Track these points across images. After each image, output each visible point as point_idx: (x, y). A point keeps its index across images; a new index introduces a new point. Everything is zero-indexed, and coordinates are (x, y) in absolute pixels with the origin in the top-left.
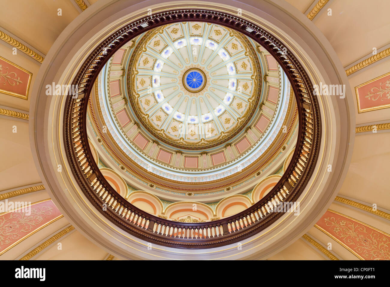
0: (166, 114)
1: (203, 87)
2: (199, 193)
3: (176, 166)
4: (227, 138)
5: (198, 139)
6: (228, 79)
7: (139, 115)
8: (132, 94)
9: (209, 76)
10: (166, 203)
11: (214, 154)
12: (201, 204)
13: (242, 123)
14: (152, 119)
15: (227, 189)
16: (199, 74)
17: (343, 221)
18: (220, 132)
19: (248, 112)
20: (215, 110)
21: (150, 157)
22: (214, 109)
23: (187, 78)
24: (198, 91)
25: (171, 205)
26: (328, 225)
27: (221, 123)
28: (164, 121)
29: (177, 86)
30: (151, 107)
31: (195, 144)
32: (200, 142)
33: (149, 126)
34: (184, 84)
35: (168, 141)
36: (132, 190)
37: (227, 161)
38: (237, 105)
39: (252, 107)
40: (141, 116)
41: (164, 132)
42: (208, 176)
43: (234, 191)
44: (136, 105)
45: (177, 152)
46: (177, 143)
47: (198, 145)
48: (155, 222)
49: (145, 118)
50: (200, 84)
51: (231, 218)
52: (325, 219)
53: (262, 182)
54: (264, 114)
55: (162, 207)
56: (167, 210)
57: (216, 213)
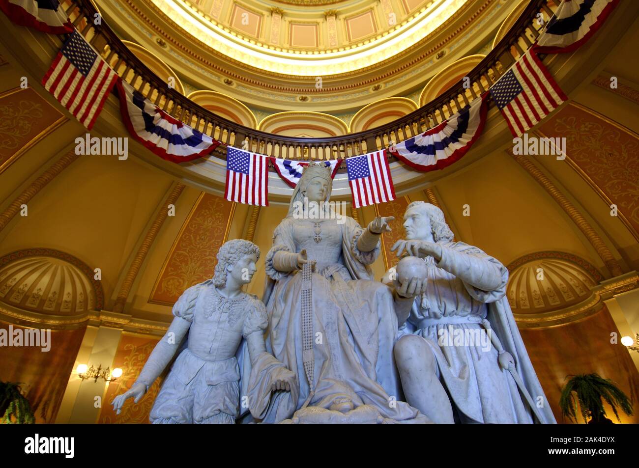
2: (320, 97)
3: (273, 43)
10: (259, 114)
11: (353, 15)
12: (324, 116)
15: (375, 87)
17: (587, 124)
21: (214, 20)
25: (271, 118)
26: (559, 131)
36: (190, 89)
37: (379, 32)
43: (387, 91)
45: (272, 12)
48: (246, 136)
51: (382, 128)
52: (558, 120)
53: (445, 71)
55: (254, 120)
56: (264, 126)
57: (351, 130)
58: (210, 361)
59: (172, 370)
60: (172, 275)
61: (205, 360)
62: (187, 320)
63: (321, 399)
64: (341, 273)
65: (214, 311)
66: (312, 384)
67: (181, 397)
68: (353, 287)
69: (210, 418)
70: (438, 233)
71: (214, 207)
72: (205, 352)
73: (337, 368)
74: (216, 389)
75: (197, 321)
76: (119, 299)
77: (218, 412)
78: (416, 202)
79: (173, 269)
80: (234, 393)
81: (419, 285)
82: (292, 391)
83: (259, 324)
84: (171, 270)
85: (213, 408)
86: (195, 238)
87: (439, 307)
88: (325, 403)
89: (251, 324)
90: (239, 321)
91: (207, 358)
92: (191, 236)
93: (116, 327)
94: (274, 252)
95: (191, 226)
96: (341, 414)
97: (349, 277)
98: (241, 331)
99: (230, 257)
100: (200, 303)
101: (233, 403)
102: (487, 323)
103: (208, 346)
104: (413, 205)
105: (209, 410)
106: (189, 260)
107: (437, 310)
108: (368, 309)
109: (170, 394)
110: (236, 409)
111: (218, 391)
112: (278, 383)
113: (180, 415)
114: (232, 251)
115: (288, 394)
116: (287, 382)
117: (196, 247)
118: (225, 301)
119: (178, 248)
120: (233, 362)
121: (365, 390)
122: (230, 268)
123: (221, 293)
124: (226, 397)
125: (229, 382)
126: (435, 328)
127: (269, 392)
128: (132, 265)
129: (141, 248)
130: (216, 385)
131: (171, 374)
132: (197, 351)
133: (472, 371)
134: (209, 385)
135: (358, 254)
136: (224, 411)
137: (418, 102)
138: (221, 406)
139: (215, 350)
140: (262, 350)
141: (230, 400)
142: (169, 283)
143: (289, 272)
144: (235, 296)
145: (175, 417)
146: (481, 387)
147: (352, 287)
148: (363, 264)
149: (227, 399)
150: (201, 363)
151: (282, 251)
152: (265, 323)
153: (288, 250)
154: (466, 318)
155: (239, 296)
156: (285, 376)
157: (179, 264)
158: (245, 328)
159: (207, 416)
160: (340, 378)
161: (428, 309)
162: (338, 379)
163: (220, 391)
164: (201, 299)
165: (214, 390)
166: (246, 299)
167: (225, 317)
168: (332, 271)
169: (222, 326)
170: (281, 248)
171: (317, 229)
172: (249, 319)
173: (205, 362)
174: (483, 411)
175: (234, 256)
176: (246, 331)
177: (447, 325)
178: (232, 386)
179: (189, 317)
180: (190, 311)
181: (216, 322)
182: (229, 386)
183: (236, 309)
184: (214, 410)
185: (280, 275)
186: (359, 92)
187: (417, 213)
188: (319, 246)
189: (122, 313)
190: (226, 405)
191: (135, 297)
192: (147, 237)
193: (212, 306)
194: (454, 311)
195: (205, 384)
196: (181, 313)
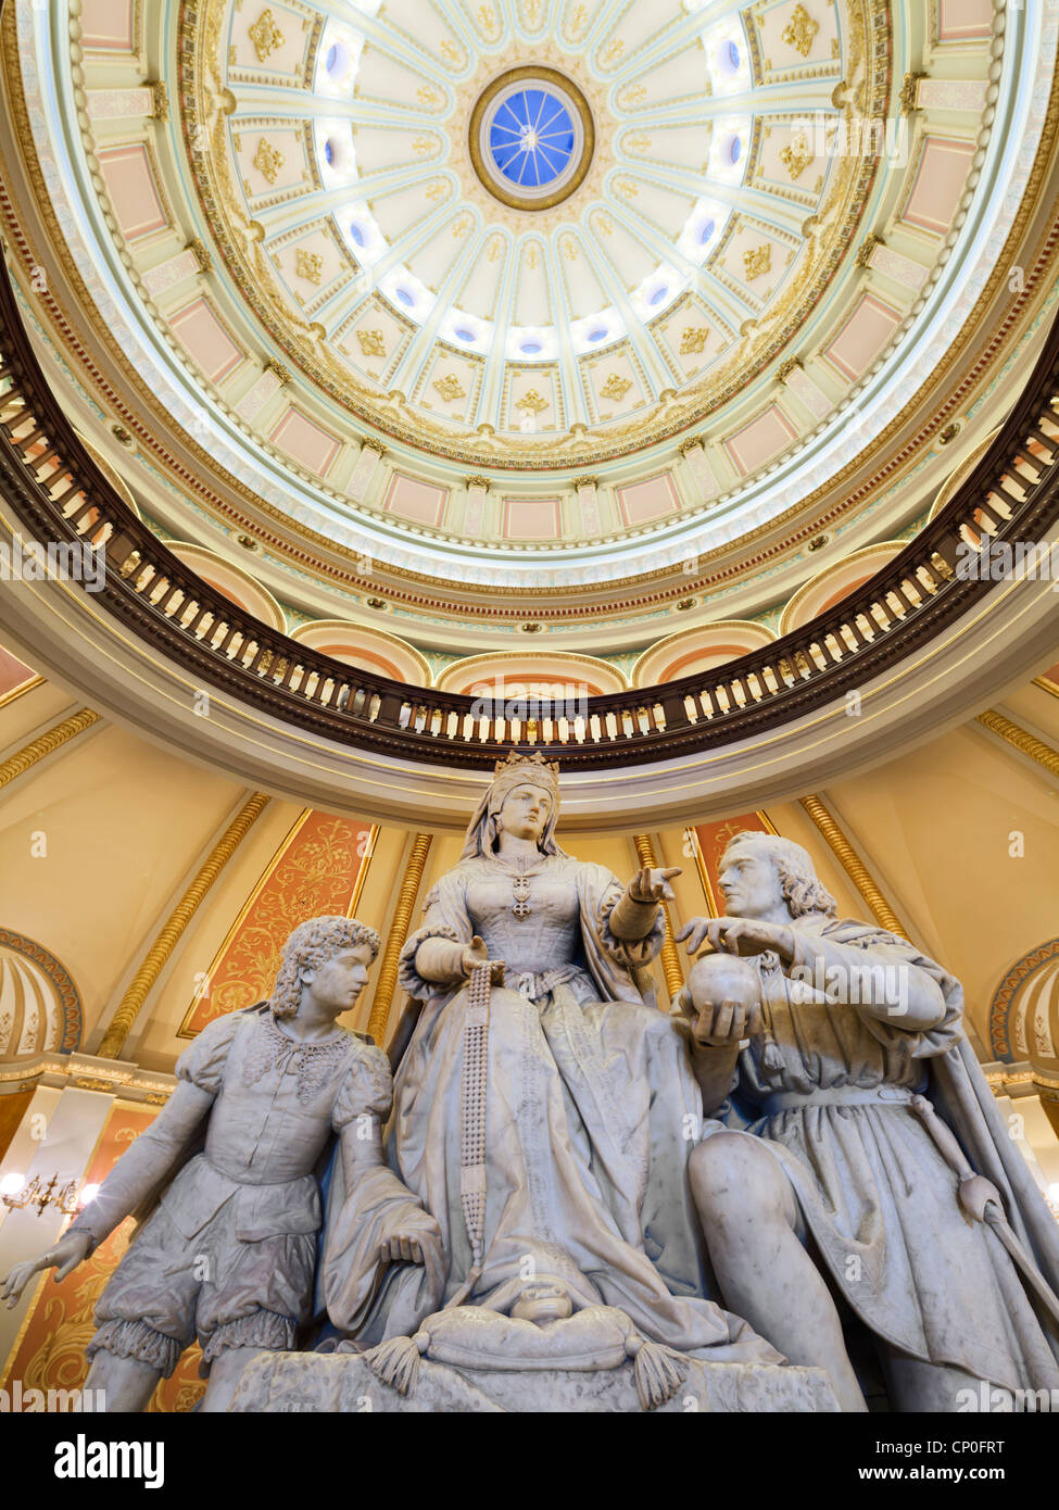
0: (405, 321)
1: (578, 179)
2: (569, 624)
3: (469, 534)
4: (688, 415)
5: (558, 426)
6: (708, 119)
7: (279, 325)
8: (227, 223)
9: (607, 109)
10: (438, 657)
11: (630, 482)
12: (576, 658)
13: (766, 344)
14: (341, 347)
15: (682, 604)
16: (553, 104)
18: (660, 392)
19: (796, 291)
20: (637, 293)
21: (353, 502)
22: (632, 289)
23: (494, 132)
24: (550, 202)
25: (461, 665)
27: (663, 352)
28: (397, 354)
29: (444, 177)
30: (331, 288)
31: (545, 448)
32: (568, 438)
33: (330, 376)
34: (479, 165)
35: (424, 439)
37: (685, 508)
38: (746, 261)
39: (821, 262)
40: (289, 332)
41: (403, 401)
42: (605, 565)
43: (708, 610)
44: (257, 278)
45: (468, 483)
46: (466, 446)
47: (557, 451)
48: (403, 701)
49: (309, 341)
50: (561, 163)
51: (697, 679)
53: (829, 572)
54: (878, 291)
55: (426, 670)
56: (446, 681)
57: (635, 683)
58: (249, 1183)
59: (164, 1201)
60: (235, 977)
61: (238, 1182)
62: (207, 1090)
63: (496, 1285)
64: (574, 985)
65: (267, 1069)
66: (479, 1247)
67: (174, 1268)
68: (595, 1018)
69: (234, 1324)
70: (797, 900)
71: (332, 837)
72: (238, 1163)
73: (542, 1209)
74: (258, 1252)
75: (226, 1091)
76: (113, 1028)
77: (252, 1309)
78: (746, 833)
79: (236, 965)
80: (301, 1262)
81: (741, 1019)
82: (428, 1265)
83: (371, 1100)
84: (233, 967)
85: (244, 1298)
86: (288, 901)
87: (805, 1066)
88: (500, 1298)
89: (351, 1101)
90: (324, 1094)
91: (245, 1176)
92: (281, 896)
93: (100, 1090)
94: (420, 942)
95: (281, 876)
96: (534, 1327)
97: (594, 996)
98: (329, 1117)
99: (310, 954)
100: (238, 1052)
101: (294, 1287)
102: (926, 1106)
103: (248, 1148)
104: (738, 841)
105: (233, 1302)
106: (274, 947)
107: (800, 1073)
108: (625, 1071)
109: (149, 1260)
110: (301, 1302)
111: (262, 1257)
112: (394, 1244)
113: (166, 1312)
114: (314, 941)
115: (419, 1272)
116: (415, 1244)
117: (289, 919)
118: (294, 1047)
119: (250, 921)
120: (305, 1186)
121: (607, 1268)
122: (307, 979)
123: (287, 1030)
124: (277, 1272)
125: (290, 1235)
126: (799, 1115)
127: (373, 1264)
128: (149, 957)
129: (171, 920)
130: (259, 1241)
131: (159, 1211)
132: (222, 1159)
133: (891, 1224)
134: (242, 1241)
135: (611, 945)
136: (271, 1307)
137: (776, 628)
138: (263, 1295)
139: (263, 1158)
140: (374, 1161)
141: (288, 1280)
142: (226, 995)
143: (448, 984)
144: (317, 1038)
145: (152, 1317)
146: (917, 1264)
147: (591, 1020)
148: (623, 966)
149: (281, 1278)
150: (229, 1188)
151: (438, 939)
152: (383, 1098)
153: (454, 935)
154: (875, 1091)
155: (325, 1038)
156: (413, 1227)
157: (250, 954)
158: (337, 1111)
159: (227, 1319)
160: (548, 1235)
161: (781, 1071)
162: (543, 1238)
163: (265, 1256)
164: (240, 1043)
165: (253, 1252)
166: (343, 1044)
167: (290, 1084)
168: (553, 980)
169: (282, 1103)
170: (435, 932)
171: (522, 891)
172: (348, 1089)
173: (237, 1186)
174: (926, 1328)
175: (318, 951)
176: (340, 1116)
177: (827, 1108)
178: (297, 1245)
179: (211, 1081)
180: (211, 1070)
181: (268, 1094)
182: (289, 1246)
183: (318, 1066)
184: (244, 1301)
185: (431, 989)
186: (649, 613)
187: (747, 857)
188: (524, 928)
189: (117, 1058)
190: (276, 1292)
191: (150, 1024)
192: (185, 899)
193: (264, 1060)
194: (841, 1076)
195: (231, 1238)
196: (193, 1074)
